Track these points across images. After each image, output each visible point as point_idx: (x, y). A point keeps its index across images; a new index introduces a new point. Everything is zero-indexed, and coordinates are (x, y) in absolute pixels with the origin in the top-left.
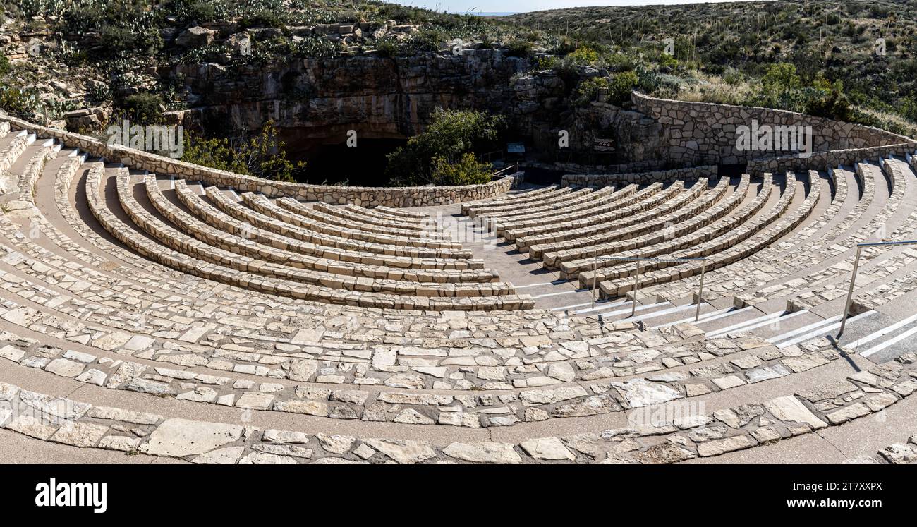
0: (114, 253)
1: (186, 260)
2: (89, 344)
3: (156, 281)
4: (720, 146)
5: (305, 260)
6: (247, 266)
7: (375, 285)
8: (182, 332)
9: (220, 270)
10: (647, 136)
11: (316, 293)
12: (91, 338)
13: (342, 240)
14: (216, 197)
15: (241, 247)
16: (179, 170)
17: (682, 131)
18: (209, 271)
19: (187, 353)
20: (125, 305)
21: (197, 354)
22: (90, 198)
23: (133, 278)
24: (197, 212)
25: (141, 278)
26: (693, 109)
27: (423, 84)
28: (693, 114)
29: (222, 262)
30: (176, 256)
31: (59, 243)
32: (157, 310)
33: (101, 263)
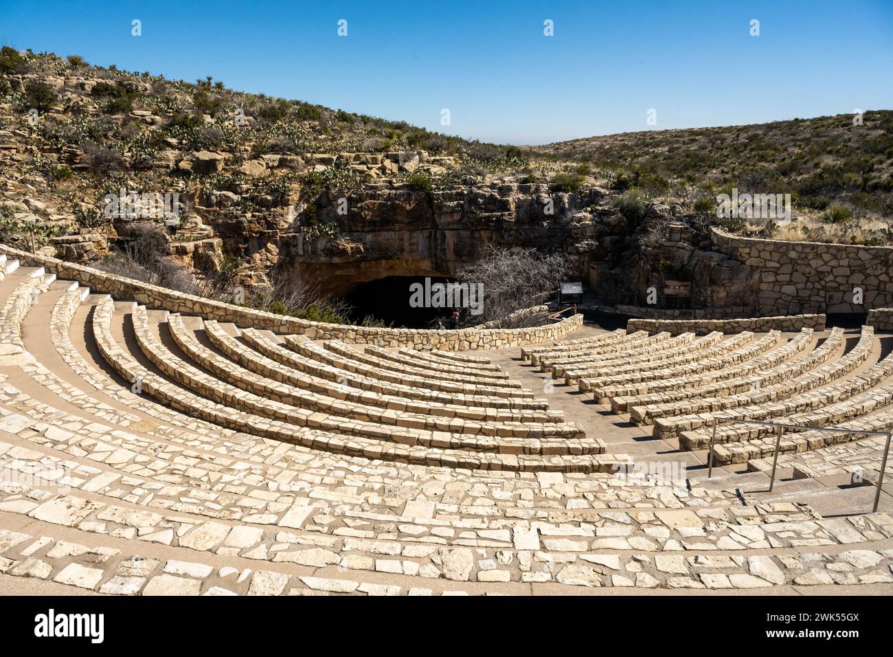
0: (143, 409)
1: (234, 414)
2: (175, 544)
3: (207, 443)
4: (826, 291)
5: (370, 412)
6: (307, 420)
7: (454, 441)
8: (281, 514)
9: (277, 426)
10: (730, 279)
11: (392, 451)
12: (176, 534)
13: (405, 388)
14: (255, 339)
15: (295, 398)
16: (208, 310)
17: (776, 274)
18: (265, 427)
19: (311, 547)
20: (187, 479)
21: (323, 547)
22: (100, 341)
23: (178, 440)
24: (236, 358)
25: (187, 440)
26: (794, 250)
27: (459, 220)
28: (793, 255)
29: (276, 416)
30: (221, 411)
31: (67, 397)
32: (230, 483)
33: (132, 423)
